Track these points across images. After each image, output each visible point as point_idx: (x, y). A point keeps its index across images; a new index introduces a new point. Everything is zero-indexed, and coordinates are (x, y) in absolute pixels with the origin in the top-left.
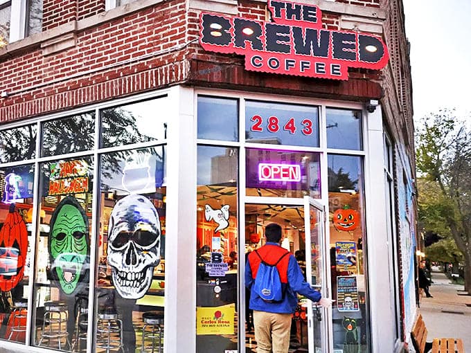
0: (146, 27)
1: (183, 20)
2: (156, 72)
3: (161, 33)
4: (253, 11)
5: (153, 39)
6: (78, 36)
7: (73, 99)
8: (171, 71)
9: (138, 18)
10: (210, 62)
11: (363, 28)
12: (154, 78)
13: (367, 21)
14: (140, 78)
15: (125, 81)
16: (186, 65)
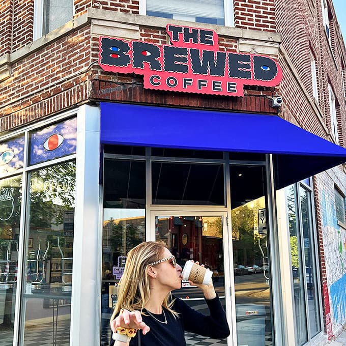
0: (61, 54)
1: (89, 45)
2: (67, 93)
3: (72, 59)
4: (154, 36)
5: (66, 64)
6: (12, 68)
7: (7, 124)
8: (78, 91)
9: (55, 46)
10: (112, 82)
11: (260, 50)
12: (66, 99)
13: (264, 44)
14: (56, 100)
15: (45, 104)
16: (89, 84)
